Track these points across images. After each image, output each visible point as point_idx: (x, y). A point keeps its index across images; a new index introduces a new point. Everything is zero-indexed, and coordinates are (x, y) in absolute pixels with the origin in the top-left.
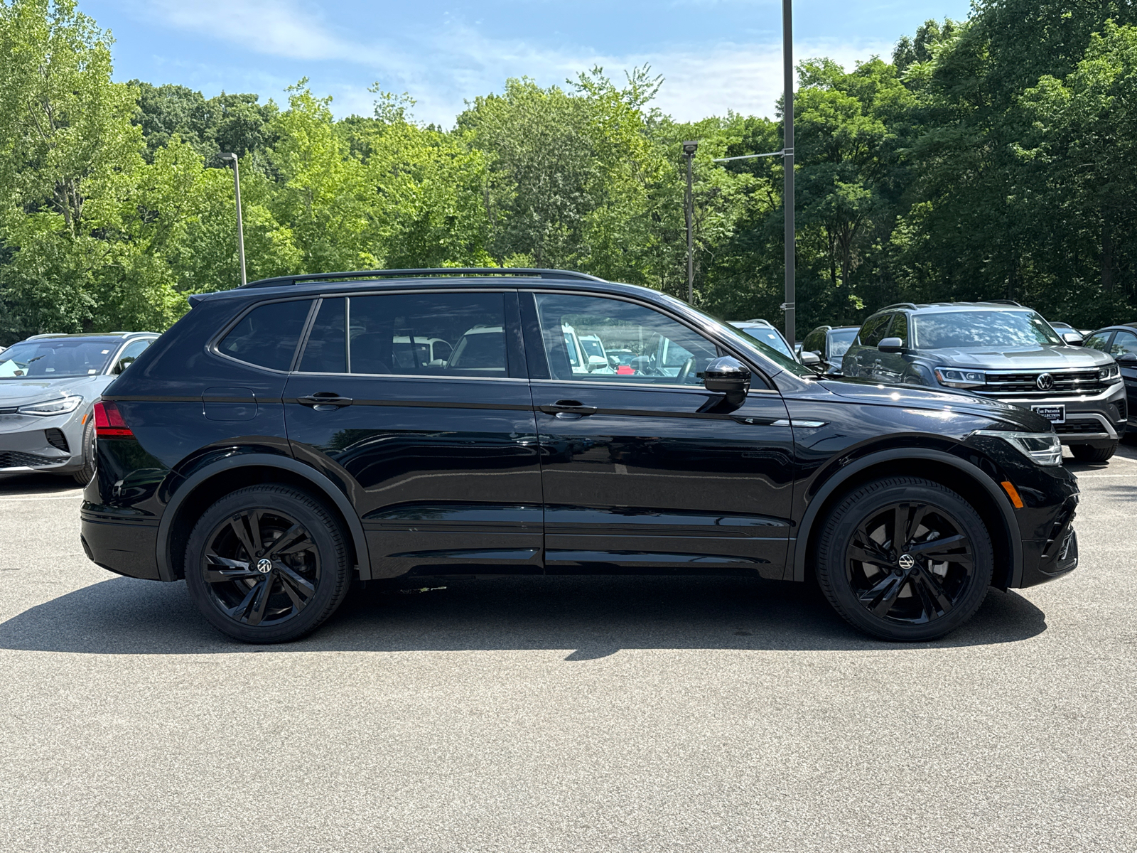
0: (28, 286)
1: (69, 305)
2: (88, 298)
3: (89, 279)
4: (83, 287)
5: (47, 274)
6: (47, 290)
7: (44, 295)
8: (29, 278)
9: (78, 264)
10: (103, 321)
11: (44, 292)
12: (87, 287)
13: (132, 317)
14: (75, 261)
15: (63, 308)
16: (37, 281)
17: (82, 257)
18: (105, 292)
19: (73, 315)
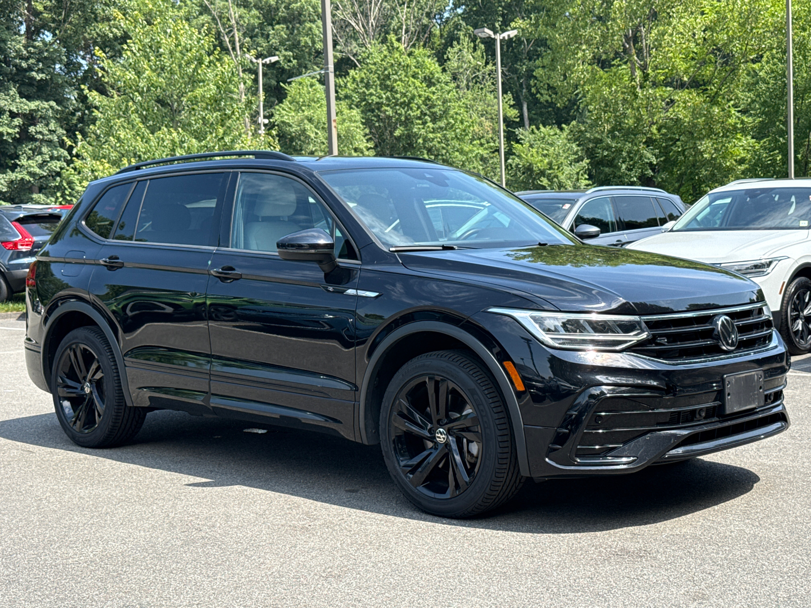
0: (591, 145)
1: (631, 163)
2: (649, 155)
3: (652, 134)
4: (644, 143)
5: (611, 132)
6: (608, 148)
7: (606, 153)
8: (592, 137)
9: (639, 120)
10: (662, 178)
11: (607, 150)
12: (649, 142)
13: (691, 173)
14: (635, 117)
15: (624, 166)
16: (601, 140)
17: (643, 112)
18: (666, 148)
19: (633, 173)
